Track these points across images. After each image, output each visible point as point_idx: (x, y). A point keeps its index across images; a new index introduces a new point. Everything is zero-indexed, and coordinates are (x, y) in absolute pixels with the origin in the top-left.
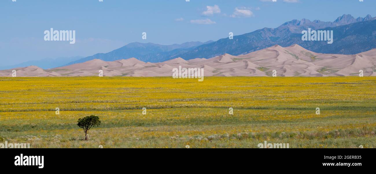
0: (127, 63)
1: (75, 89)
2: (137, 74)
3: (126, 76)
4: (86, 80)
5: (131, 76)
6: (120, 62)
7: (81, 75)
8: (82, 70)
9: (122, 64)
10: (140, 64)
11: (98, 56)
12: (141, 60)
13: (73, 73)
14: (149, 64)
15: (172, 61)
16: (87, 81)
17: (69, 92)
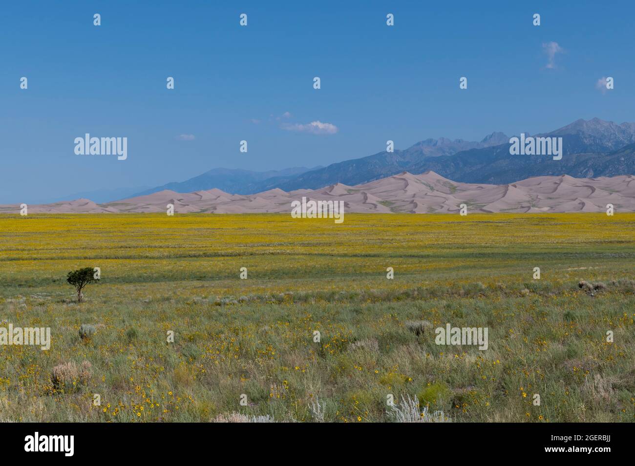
0: (207, 195)
1: (130, 229)
2: (220, 211)
3: (205, 213)
4: (150, 217)
5: (212, 213)
6: (198, 193)
7: (146, 211)
8: (148, 205)
9: (201, 196)
10: (225, 197)
11: (170, 186)
12: (227, 192)
13: (135, 208)
14: (237, 196)
15: (268, 193)
16: (150, 219)
17: (120, 234)
